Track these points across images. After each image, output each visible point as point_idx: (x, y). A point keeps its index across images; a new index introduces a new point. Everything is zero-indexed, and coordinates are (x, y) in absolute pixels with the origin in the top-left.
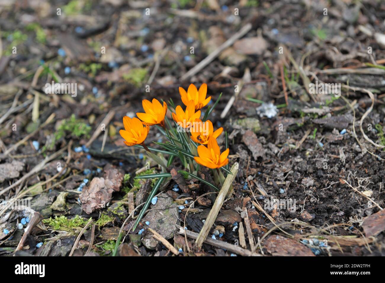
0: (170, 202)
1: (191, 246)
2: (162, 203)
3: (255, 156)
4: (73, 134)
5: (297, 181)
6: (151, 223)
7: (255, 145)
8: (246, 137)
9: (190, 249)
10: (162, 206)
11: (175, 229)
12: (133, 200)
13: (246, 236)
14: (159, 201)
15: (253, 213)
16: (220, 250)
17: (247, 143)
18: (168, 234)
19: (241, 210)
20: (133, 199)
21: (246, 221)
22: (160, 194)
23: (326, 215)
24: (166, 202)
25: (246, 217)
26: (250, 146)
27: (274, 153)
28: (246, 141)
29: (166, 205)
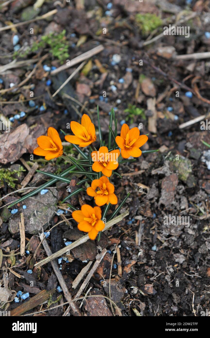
0: (53, 203)
1: (38, 254)
2: (48, 198)
3: (161, 201)
4: (51, 51)
5: (174, 248)
6: (28, 209)
7: (169, 192)
8: (167, 180)
9: (36, 256)
10: (46, 200)
11: (39, 229)
12: (33, 173)
13: (85, 277)
14: (48, 194)
15: (108, 259)
16: (54, 276)
17: (163, 187)
18: (31, 230)
19: (101, 250)
20: (34, 171)
21: (96, 264)
22: (53, 188)
23: (165, 299)
24: (51, 199)
25: (99, 260)
26: (164, 190)
27: (180, 207)
28: (164, 184)
29: (50, 203)
